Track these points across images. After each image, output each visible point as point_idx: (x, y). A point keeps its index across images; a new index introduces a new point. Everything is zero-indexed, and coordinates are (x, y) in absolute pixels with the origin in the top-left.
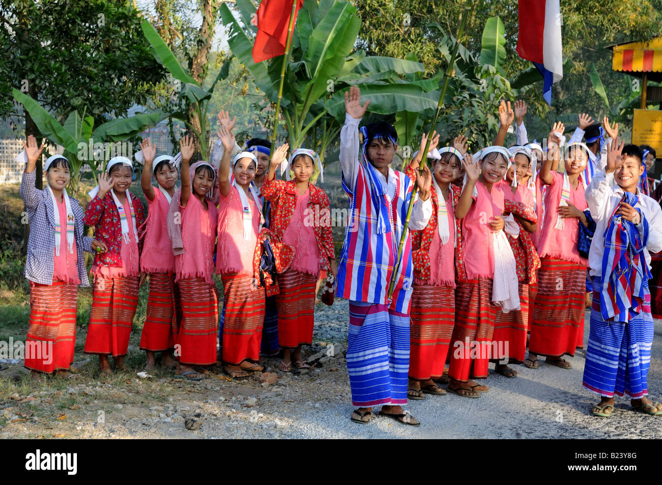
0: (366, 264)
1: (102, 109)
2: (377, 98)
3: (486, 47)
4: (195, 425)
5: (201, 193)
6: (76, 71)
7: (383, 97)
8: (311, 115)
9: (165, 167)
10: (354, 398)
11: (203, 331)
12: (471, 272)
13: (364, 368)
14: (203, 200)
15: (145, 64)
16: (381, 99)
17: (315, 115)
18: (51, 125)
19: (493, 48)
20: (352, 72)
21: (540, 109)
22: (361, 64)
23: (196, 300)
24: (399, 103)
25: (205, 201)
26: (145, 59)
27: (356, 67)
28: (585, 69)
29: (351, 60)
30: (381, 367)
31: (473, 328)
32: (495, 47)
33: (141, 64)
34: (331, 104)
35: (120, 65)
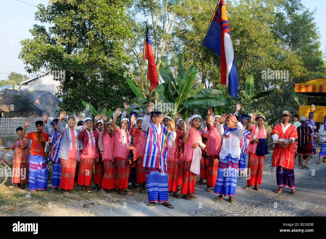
0: (149, 155)
1: (114, 107)
2: (201, 102)
3: (247, 85)
4: (86, 207)
5: (109, 132)
6: (106, 95)
7: (204, 102)
8: (180, 108)
9: (99, 124)
10: (149, 199)
11: (110, 178)
12: (188, 159)
13: (150, 189)
14: (110, 134)
15: (129, 92)
16: (203, 103)
17: (182, 108)
18: (94, 112)
19: (249, 85)
20: (197, 93)
21: (270, 106)
22: (200, 91)
23: (108, 168)
24: (209, 104)
25: (111, 135)
26: (129, 91)
27: (199, 92)
28: (284, 92)
29: (196, 90)
30: (155, 189)
31: (188, 176)
32: (250, 84)
33: (128, 92)
34: (186, 104)
35: (121, 93)
